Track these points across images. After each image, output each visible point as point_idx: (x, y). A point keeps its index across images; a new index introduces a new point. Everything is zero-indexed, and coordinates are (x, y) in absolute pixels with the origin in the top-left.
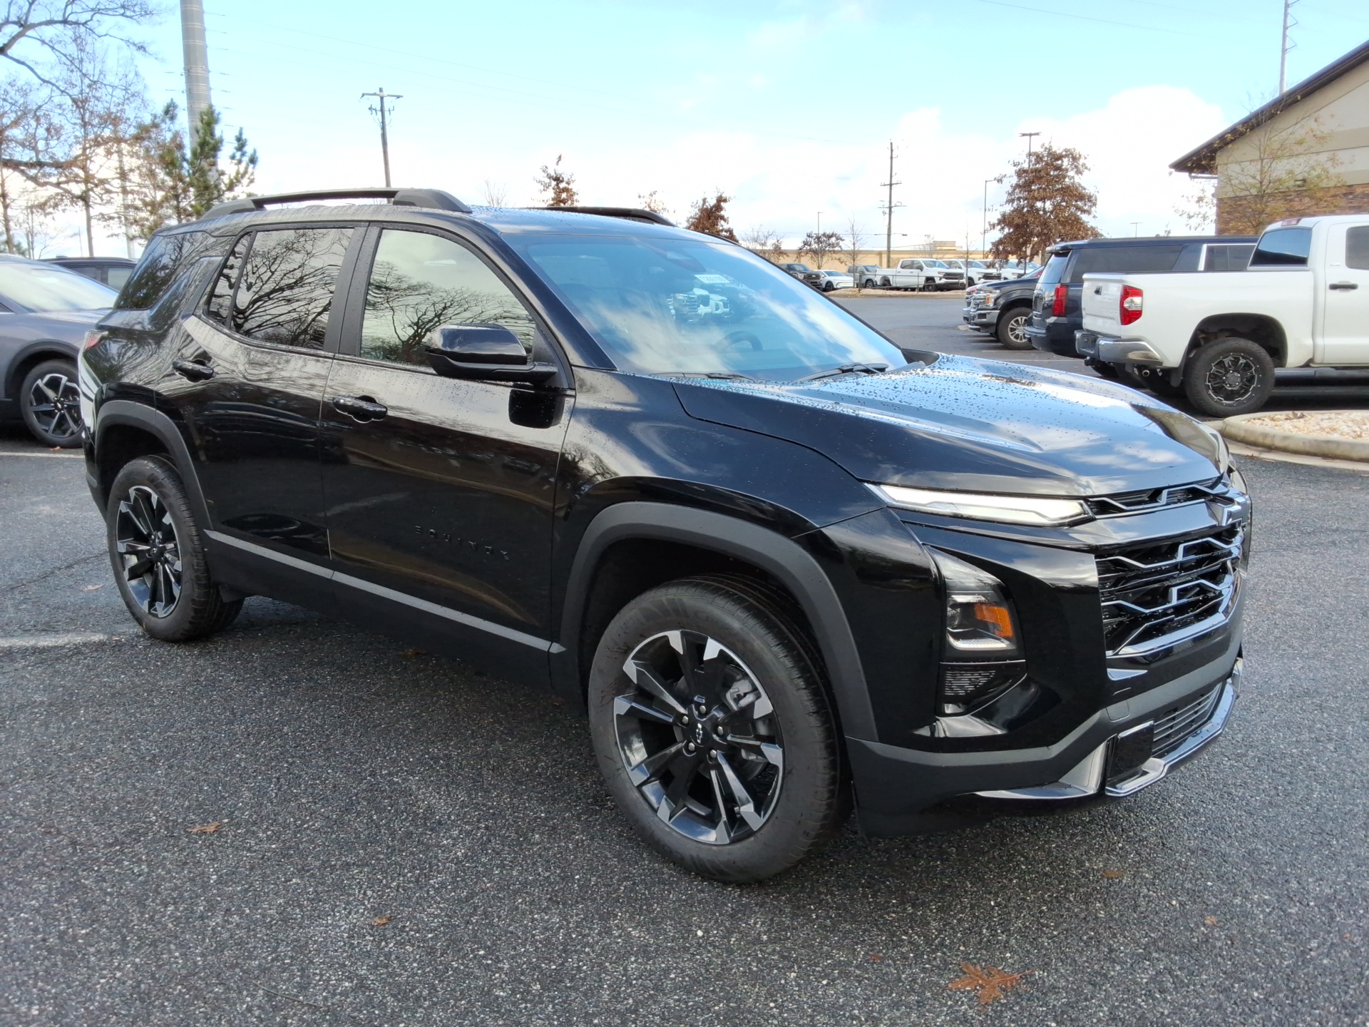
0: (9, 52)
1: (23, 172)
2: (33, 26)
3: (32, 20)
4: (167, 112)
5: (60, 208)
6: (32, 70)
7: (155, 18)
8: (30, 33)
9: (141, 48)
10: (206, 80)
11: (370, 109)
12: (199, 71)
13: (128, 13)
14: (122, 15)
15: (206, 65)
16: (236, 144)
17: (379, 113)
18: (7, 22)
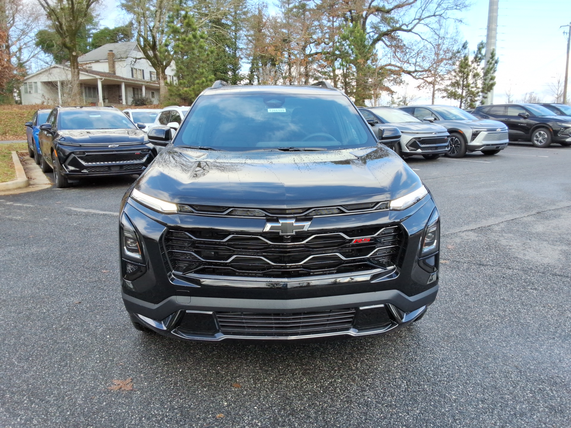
0: (413, 31)
1: (411, 75)
2: (423, 19)
3: (423, 17)
4: (463, 46)
5: (424, 88)
6: (419, 36)
7: (468, 8)
8: (422, 22)
9: (461, 21)
10: (496, 30)
11: (564, 33)
12: (493, 26)
13: (458, 8)
14: (456, 9)
15: (496, 23)
16: (490, 56)
17: (568, 34)
18: (415, 19)
